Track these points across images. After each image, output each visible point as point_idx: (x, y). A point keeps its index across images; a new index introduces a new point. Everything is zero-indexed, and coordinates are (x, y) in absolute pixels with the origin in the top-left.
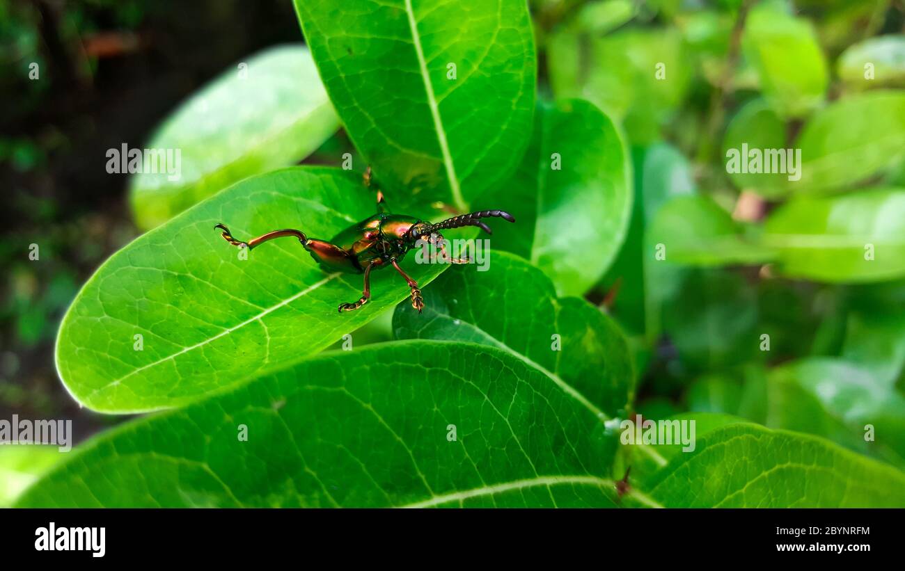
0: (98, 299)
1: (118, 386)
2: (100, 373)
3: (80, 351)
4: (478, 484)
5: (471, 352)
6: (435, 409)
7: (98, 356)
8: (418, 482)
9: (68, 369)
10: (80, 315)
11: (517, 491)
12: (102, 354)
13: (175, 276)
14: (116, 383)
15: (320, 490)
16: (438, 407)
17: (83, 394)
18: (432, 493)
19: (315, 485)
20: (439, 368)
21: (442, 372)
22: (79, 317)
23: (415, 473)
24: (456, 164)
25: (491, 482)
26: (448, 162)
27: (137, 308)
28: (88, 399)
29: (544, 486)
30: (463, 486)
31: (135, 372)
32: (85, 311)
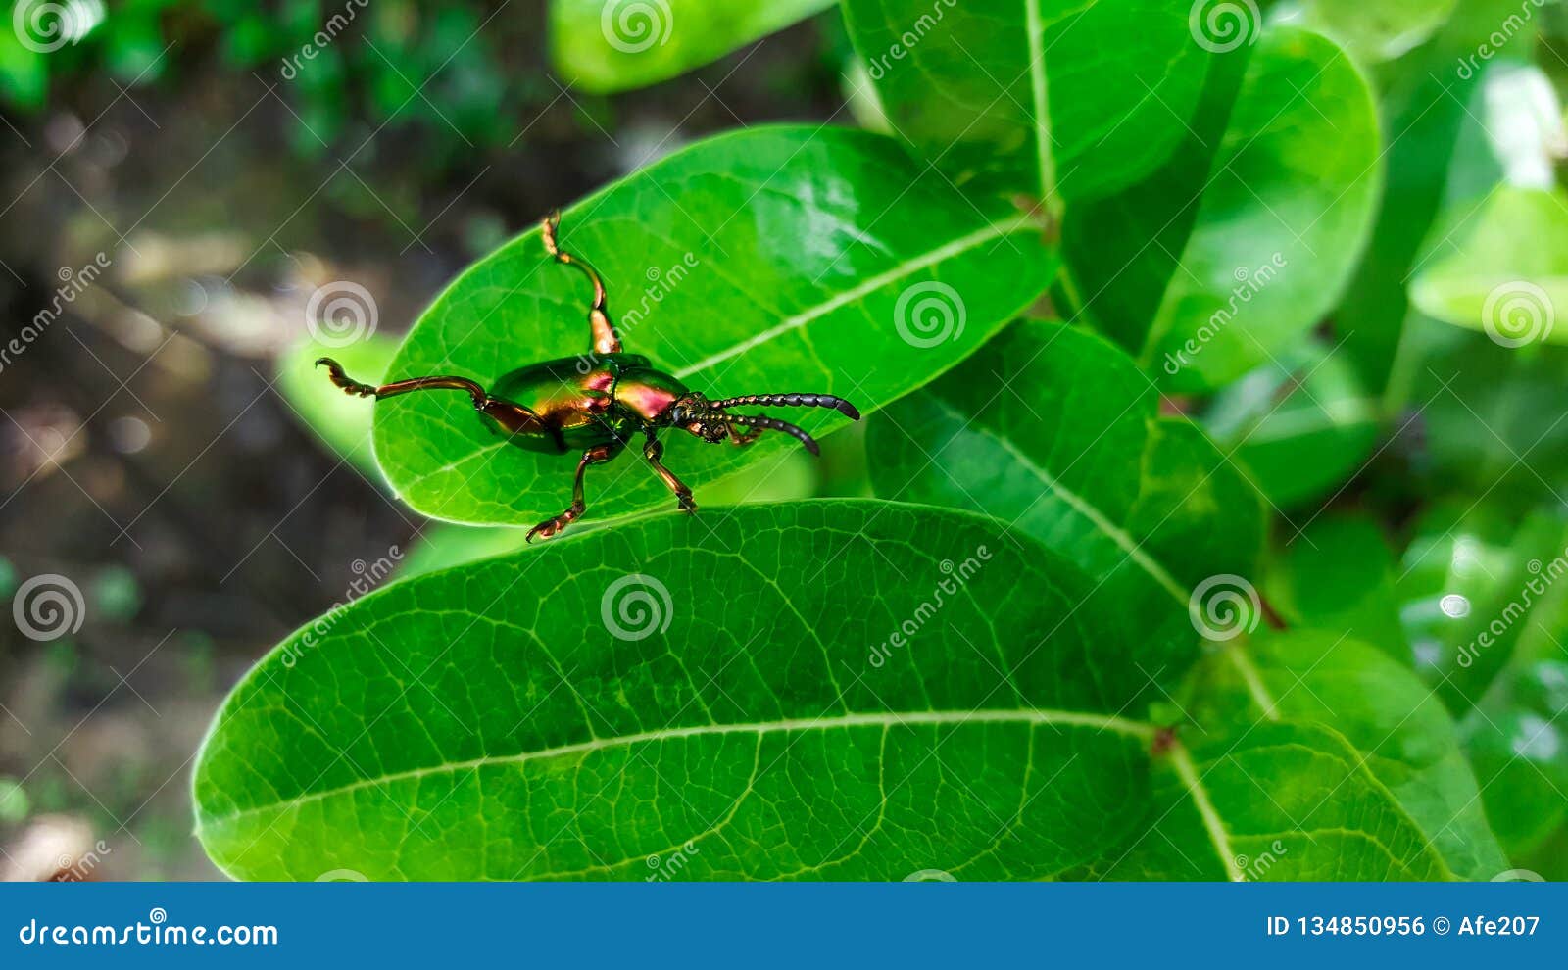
0: (441, 336)
1: (451, 472)
2: (428, 450)
3: (405, 415)
4: (921, 707)
5: (953, 522)
6: (877, 595)
7: (430, 423)
8: (829, 692)
9: (385, 442)
10: (412, 359)
11: (979, 725)
12: (436, 420)
13: (555, 305)
14: (450, 467)
15: (686, 683)
16: (881, 593)
17: (401, 480)
18: (846, 710)
19: (678, 673)
20: (895, 541)
21: (898, 547)
22: (410, 363)
23: (825, 677)
24: (1058, 132)
25: (941, 705)
26: (1043, 128)
27: (496, 352)
28: (407, 488)
29: (1025, 725)
30: (898, 704)
31: (479, 453)
32: (419, 355)
